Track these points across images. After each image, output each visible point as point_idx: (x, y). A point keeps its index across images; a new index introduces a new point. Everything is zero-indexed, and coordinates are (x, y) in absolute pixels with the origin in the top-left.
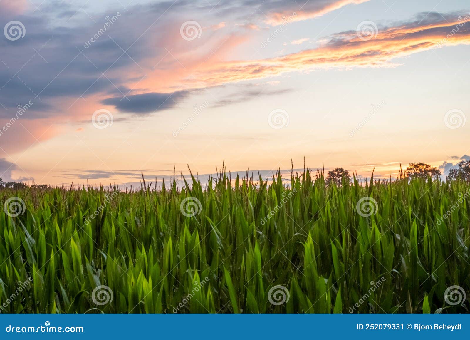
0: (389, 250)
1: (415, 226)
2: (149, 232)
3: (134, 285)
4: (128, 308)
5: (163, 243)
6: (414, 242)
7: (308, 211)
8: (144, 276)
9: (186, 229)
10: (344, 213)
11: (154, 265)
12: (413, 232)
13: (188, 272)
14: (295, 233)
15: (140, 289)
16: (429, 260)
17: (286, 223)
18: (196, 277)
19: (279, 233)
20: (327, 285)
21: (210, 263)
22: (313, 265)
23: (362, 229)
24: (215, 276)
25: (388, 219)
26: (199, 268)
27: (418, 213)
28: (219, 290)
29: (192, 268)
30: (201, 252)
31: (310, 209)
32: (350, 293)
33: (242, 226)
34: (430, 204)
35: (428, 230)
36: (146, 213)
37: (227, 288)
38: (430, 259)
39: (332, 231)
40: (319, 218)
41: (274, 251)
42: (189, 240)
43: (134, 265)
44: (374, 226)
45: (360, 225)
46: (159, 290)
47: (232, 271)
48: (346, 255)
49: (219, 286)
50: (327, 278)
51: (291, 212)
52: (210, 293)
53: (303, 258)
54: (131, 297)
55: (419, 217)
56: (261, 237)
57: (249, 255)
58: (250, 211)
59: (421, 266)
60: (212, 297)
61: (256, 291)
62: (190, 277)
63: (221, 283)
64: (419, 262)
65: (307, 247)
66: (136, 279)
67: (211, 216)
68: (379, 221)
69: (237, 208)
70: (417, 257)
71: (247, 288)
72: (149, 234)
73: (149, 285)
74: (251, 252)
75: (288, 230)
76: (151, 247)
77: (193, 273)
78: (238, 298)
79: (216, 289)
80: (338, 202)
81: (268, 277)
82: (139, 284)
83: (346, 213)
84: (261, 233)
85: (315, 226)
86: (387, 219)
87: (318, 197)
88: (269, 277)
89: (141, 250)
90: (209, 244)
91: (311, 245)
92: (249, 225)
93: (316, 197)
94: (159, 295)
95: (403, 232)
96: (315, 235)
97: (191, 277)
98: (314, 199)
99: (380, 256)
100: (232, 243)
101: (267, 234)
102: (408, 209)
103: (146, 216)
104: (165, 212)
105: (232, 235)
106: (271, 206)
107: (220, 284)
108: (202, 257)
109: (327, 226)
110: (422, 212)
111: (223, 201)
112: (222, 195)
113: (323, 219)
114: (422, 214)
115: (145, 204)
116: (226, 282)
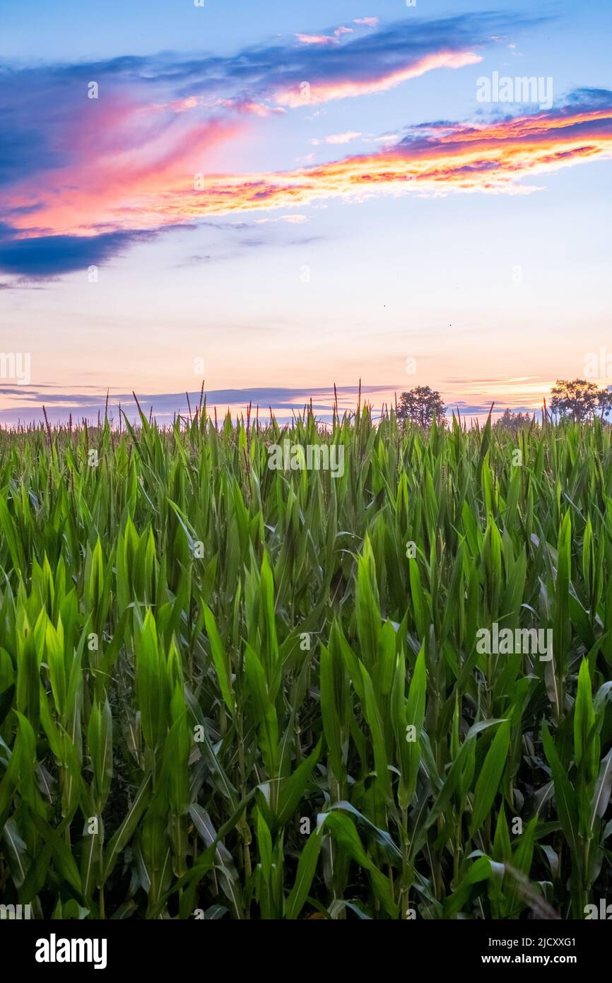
0: (519, 567)
1: (567, 523)
2: (57, 528)
3: (28, 636)
4: (15, 676)
5: (83, 547)
6: (566, 555)
7: (365, 488)
8: (48, 620)
9: (130, 525)
10: (433, 493)
11: (67, 594)
12: (564, 535)
13: (132, 608)
14: (339, 531)
15: (40, 643)
16: (591, 588)
17: (321, 511)
18: (149, 621)
19: (309, 531)
20: (398, 634)
21: (174, 588)
22: (373, 597)
23: (468, 530)
24: (184, 615)
25: (518, 506)
26: (153, 601)
27: (574, 492)
28: (191, 640)
29: (141, 600)
30: (157, 568)
31: (368, 484)
32: (441, 649)
33: (237, 517)
34: (598, 478)
35: (591, 531)
36: (51, 490)
37: (207, 638)
38: (594, 585)
39: (410, 528)
40: (387, 505)
41: (298, 568)
42: (136, 546)
43: (29, 594)
44: (491, 522)
45: (464, 518)
46: (78, 643)
47: (217, 606)
48: (436, 580)
49: (192, 633)
50: (399, 622)
51: (332, 492)
52: (174, 649)
53: (353, 583)
54: (22, 659)
55: (576, 501)
56: (272, 536)
57: (250, 577)
58: (253, 490)
59: (576, 598)
60: (178, 659)
61: (262, 647)
62: (137, 619)
63: (196, 628)
64: (572, 592)
65: (362, 563)
66: (32, 625)
67: (177, 497)
68: (501, 510)
69: (230, 483)
70: (570, 582)
71: (245, 641)
72: (57, 531)
73: (58, 636)
74: (255, 572)
75: (325, 528)
76: (61, 559)
77: (143, 609)
78: (228, 656)
79: (186, 639)
80: (422, 472)
81: (284, 615)
82: (39, 632)
83: (437, 495)
84: (273, 530)
85: (378, 520)
86: (516, 506)
87: (383, 460)
88: (287, 615)
89: (41, 563)
90: (174, 553)
91: (370, 560)
92: (252, 517)
93: (380, 460)
94: (77, 654)
95: (544, 533)
96: (377, 538)
97: (139, 619)
98: (377, 464)
99: (500, 581)
100: (219, 552)
101: (284, 533)
102: (554, 487)
103: (51, 496)
104: (88, 485)
105: (219, 536)
106: (294, 482)
107: (193, 629)
108: (159, 579)
109: (401, 521)
110: (582, 491)
111: (202, 467)
112: (200, 455)
113: (392, 504)
114: (582, 495)
115: (50, 473)
116: (204, 626)
